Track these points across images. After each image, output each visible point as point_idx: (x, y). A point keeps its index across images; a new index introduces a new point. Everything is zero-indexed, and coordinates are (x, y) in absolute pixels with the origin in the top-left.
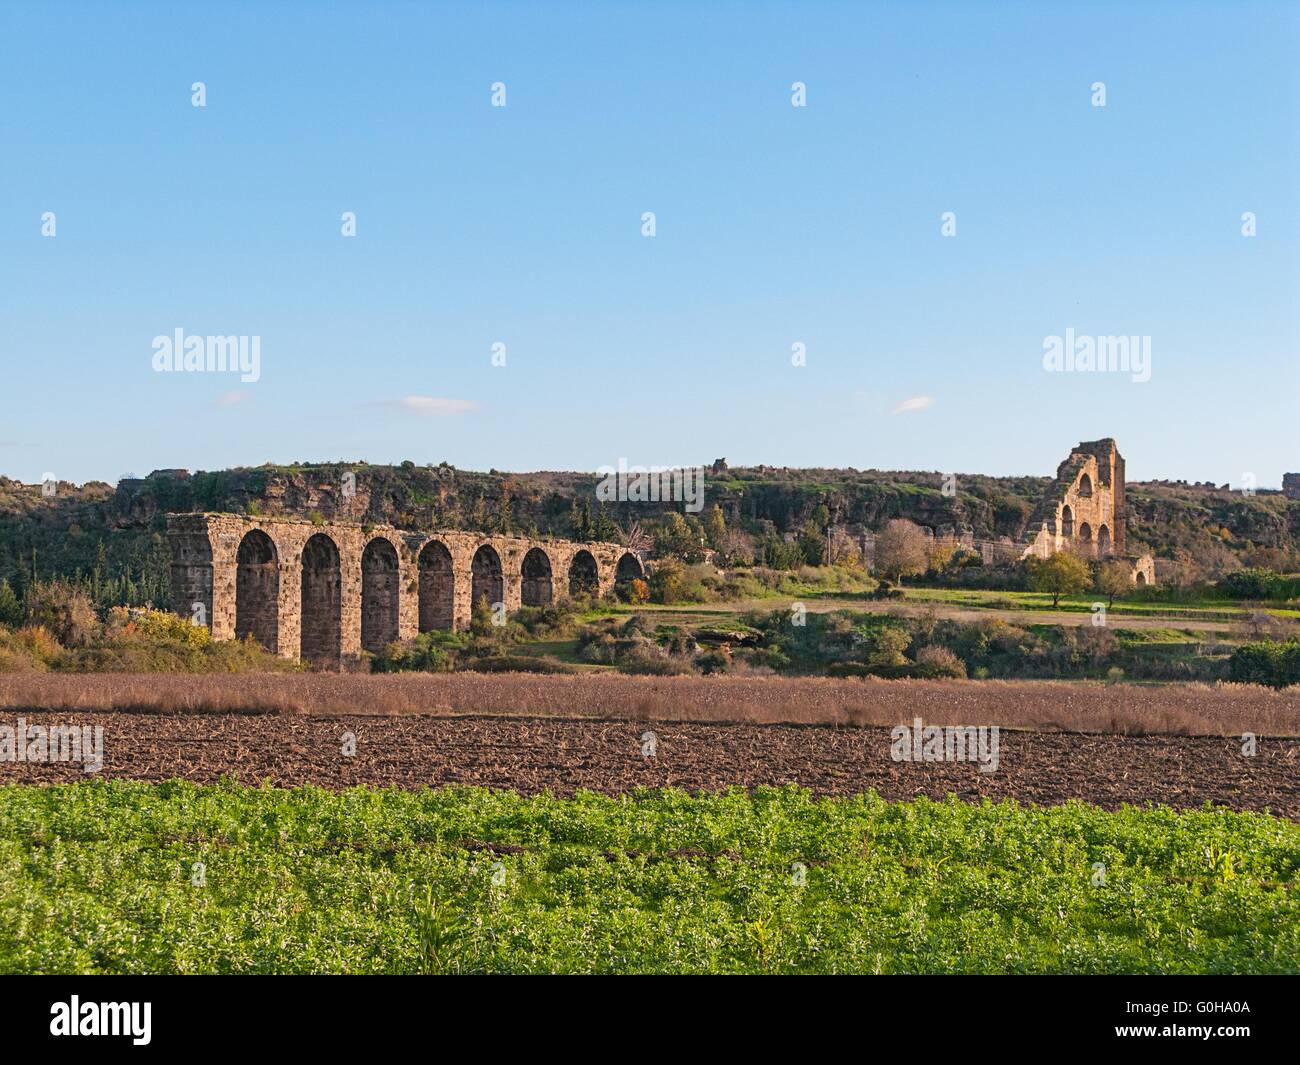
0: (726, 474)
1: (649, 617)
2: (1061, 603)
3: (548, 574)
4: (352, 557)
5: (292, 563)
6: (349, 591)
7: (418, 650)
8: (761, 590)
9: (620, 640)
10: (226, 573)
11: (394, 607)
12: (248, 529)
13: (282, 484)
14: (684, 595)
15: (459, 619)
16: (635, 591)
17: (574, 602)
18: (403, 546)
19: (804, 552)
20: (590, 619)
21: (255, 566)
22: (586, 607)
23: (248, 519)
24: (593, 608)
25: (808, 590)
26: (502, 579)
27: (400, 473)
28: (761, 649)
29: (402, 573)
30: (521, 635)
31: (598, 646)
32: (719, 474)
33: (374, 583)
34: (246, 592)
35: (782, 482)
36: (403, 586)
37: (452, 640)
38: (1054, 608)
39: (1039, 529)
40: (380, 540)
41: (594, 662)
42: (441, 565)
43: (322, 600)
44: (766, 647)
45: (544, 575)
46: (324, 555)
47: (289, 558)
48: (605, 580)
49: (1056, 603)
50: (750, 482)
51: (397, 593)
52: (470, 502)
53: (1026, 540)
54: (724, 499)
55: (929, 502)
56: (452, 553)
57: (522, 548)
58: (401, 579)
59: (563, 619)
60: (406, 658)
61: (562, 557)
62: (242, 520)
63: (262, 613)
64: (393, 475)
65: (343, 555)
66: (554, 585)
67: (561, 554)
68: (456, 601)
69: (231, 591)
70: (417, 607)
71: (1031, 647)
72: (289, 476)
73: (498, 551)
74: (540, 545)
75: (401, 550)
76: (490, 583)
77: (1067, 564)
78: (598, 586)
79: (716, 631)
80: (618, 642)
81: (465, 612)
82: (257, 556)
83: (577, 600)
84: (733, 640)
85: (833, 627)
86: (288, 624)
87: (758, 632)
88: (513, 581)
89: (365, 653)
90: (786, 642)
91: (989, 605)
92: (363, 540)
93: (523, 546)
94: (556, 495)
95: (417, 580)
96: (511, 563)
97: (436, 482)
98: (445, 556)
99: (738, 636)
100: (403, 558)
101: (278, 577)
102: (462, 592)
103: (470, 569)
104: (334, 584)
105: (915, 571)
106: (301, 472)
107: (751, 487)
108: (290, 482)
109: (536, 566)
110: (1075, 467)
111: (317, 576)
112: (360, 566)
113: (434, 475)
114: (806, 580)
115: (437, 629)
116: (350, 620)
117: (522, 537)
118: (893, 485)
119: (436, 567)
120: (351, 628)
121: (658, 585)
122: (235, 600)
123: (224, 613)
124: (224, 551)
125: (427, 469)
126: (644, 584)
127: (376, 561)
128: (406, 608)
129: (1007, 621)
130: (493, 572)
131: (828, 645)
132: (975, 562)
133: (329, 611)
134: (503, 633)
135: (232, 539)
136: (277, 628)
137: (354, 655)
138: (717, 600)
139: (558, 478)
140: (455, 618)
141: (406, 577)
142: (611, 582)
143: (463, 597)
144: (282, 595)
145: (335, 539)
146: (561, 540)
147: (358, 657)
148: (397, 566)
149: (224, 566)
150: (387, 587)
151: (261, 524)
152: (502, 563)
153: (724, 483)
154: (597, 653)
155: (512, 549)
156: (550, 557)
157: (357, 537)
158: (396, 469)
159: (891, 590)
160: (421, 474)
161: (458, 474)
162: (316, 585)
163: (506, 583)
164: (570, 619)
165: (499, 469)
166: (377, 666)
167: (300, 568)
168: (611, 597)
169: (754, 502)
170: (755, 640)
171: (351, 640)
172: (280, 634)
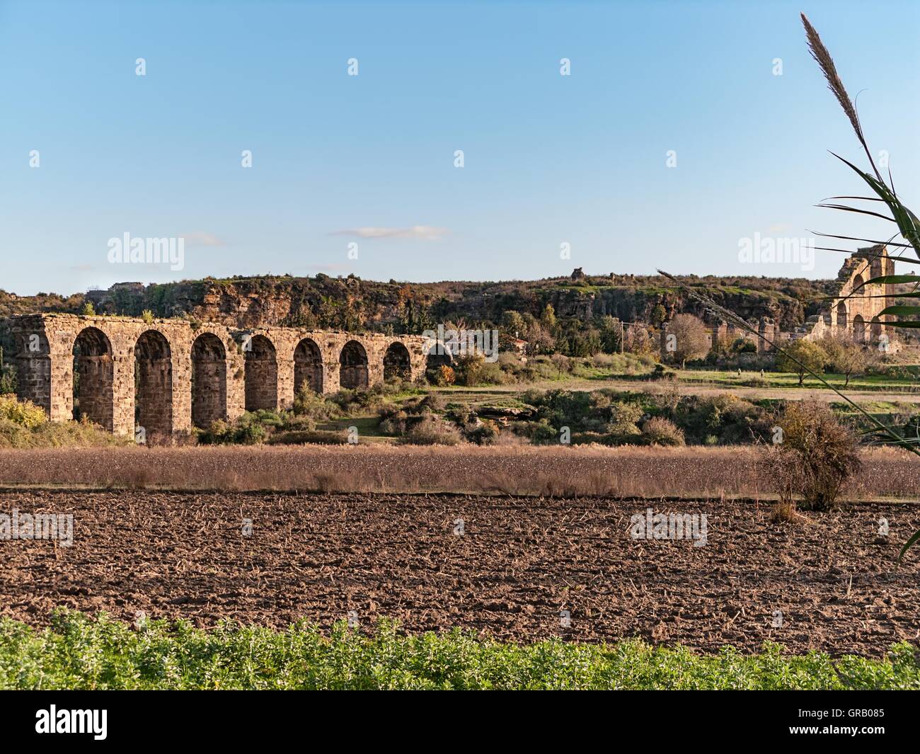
0: (582, 281)
1: (441, 396)
2: (805, 381)
3: (365, 362)
4: (182, 350)
5: (125, 354)
6: (180, 378)
7: (242, 426)
8: (555, 373)
9: (411, 415)
10: (63, 365)
11: (223, 391)
12: (83, 327)
13: (218, 293)
14: (484, 378)
15: (282, 400)
16: (442, 375)
17: (387, 385)
18: (229, 340)
19: (603, 342)
20: (399, 399)
21: (94, 358)
22: (397, 388)
23: (83, 318)
24: (404, 390)
25: (599, 373)
26: (322, 367)
27: (315, 283)
28: (533, 422)
29: (228, 363)
30: (336, 413)
31: (392, 421)
32: (577, 280)
33: (206, 371)
34: (87, 379)
35: (627, 287)
36: (230, 373)
37: (272, 418)
38: (800, 385)
39: (816, 320)
40: (209, 336)
41: (388, 435)
42: (266, 355)
43: (157, 385)
44: (537, 421)
45: (362, 363)
46: (158, 348)
47: (122, 351)
48: (417, 366)
49: (801, 381)
50: (602, 287)
51: (225, 379)
52: (373, 306)
53: (805, 330)
54: (579, 301)
55: (749, 301)
56: (276, 345)
57: (339, 341)
58: (228, 368)
59: (372, 399)
60: (229, 432)
61: (377, 348)
62: (77, 319)
63: (101, 397)
64: (309, 285)
65: (173, 348)
66: (370, 371)
67: (376, 346)
68: (280, 385)
69: (68, 379)
70: (243, 390)
71: (755, 417)
72: (223, 287)
73: (318, 343)
74: (356, 338)
75: (227, 343)
76: (312, 371)
77: (810, 348)
78: (410, 371)
79: (495, 407)
80: (409, 418)
81: (288, 394)
82: (95, 349)
83: (389, 383)
84: (510, 415)
85: (594, 403)
86: (122, 406)
87: (532, 408)
88: (332, 368)
89: (195, 429)
90: (555, 416)
91: (745, 384)
92: (192, 335)
93: (341, 339)
94: (443, 300)
95: (243, 368)
96: (330, 353)
97: (344, 290)
98: (270, 348)
99: (513, 411)
100: (230, 350)
101: (112, 367)
102: (284, 378)
103: (292, 359)
104: (166, 372)
105: (697, 357)
106: (233, 284)
107: (602, 291)
108: (224, 291)
109: (353, 357)
110: (849, 269)
111: (153, 365)
112: (189, 357)
113: (343, 285)
114: (599, 364)
115: (263, 409)
116: (181, 402)
117: (340, 331)
118: (720, 287)
119: (263, 357)
120: (182, 408)
121: (463, 370)
122: (72, 386)
123: (61, 398)
124: (60, 346)
125: (337, 280)
126: (450, 370)
127: (208, 353)
128: (233, 392)
129: (740, 397)
130: (315, 361)
131: (590, 418)
132: (750, 349)
133: (163, 395)
134: (319, 411)
135: (68, 335)
136: (112, 410)
137: (185, 431)
138: (513, 382)
139: (452, 286)
140: (279, 399)
141: (232, 366)
142: (423, 368)
143: (286, 381)
144: (116, 382)
145: (166, 334)
146: (376, 334)
147: (189, 433)
148: (225, 357)
149: (61, 357)
150: (217, 374)
151: (95, 322)
152: (322, 354)
153: (579, 288)
154: (391, 428)
155: (331, 343)
156: (366, 348)
157: (186, 333)
158: (311, 280)
159: (664, 372)
160: (332, 284)
161: (363, 284)
162: (152, 373)
163: (326, 370)
164: (378, 399)
165: (397, 280)
166: (204, 440)
167: (133, 359)
168: (421, 381)
169: (604, 303)
170: (529, 415)
171: (182, 418)
172: (115, 414)
